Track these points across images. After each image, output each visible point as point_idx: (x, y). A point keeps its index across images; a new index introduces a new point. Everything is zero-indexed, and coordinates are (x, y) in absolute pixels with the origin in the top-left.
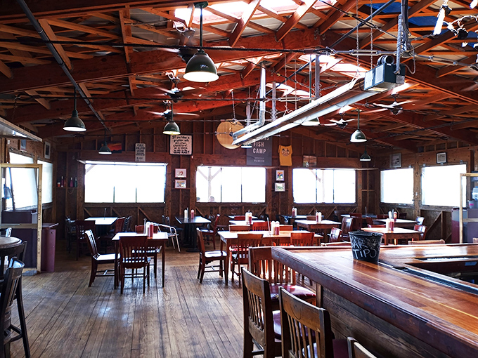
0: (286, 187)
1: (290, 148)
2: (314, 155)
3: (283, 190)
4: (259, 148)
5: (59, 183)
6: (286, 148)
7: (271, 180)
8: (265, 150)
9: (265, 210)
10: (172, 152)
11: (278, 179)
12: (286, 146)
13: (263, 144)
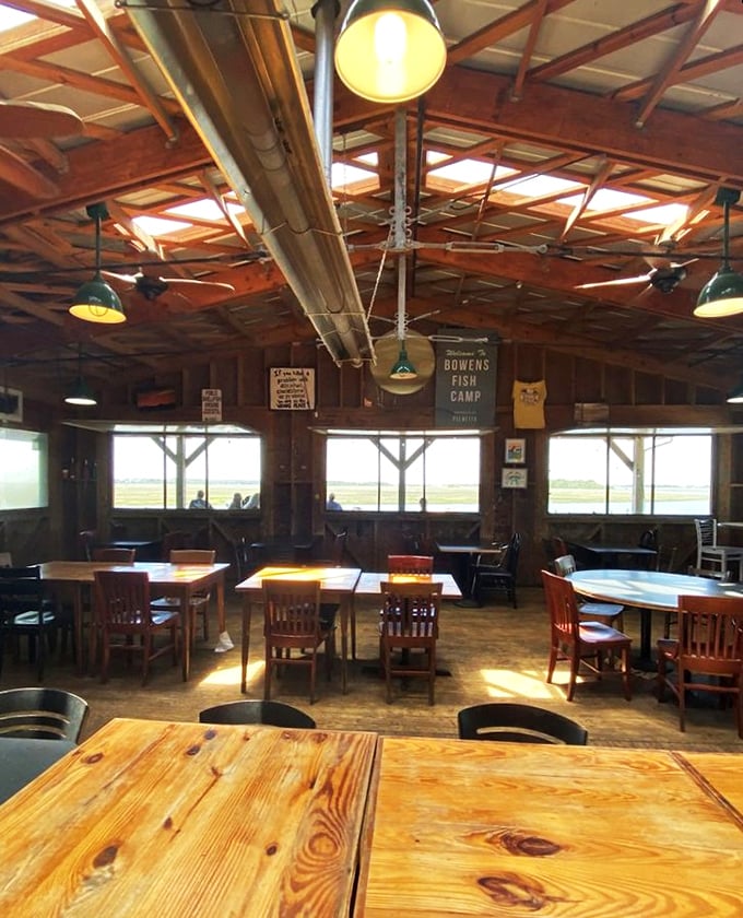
0: (531, 478)
1: (540, 385)
2: (602, 401)
3: (522, 484)
4: (464, 389)
5: (65, 471)
6: (530, 387)
7: (493, 463)
8: (478, 394)
9: (478, 530)
10: (274, 406)
11: (509, 460)
12: (530, 381)
13: (473, 381)
